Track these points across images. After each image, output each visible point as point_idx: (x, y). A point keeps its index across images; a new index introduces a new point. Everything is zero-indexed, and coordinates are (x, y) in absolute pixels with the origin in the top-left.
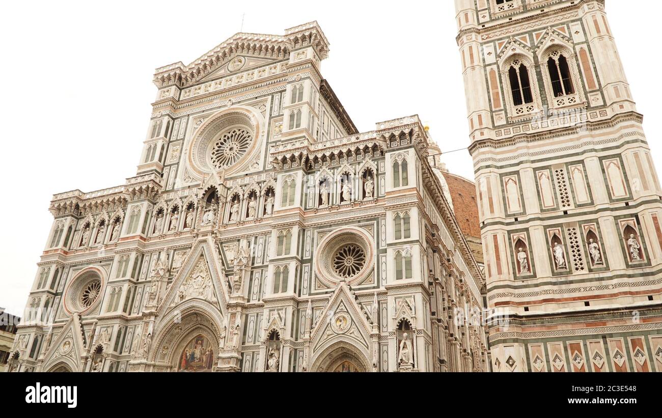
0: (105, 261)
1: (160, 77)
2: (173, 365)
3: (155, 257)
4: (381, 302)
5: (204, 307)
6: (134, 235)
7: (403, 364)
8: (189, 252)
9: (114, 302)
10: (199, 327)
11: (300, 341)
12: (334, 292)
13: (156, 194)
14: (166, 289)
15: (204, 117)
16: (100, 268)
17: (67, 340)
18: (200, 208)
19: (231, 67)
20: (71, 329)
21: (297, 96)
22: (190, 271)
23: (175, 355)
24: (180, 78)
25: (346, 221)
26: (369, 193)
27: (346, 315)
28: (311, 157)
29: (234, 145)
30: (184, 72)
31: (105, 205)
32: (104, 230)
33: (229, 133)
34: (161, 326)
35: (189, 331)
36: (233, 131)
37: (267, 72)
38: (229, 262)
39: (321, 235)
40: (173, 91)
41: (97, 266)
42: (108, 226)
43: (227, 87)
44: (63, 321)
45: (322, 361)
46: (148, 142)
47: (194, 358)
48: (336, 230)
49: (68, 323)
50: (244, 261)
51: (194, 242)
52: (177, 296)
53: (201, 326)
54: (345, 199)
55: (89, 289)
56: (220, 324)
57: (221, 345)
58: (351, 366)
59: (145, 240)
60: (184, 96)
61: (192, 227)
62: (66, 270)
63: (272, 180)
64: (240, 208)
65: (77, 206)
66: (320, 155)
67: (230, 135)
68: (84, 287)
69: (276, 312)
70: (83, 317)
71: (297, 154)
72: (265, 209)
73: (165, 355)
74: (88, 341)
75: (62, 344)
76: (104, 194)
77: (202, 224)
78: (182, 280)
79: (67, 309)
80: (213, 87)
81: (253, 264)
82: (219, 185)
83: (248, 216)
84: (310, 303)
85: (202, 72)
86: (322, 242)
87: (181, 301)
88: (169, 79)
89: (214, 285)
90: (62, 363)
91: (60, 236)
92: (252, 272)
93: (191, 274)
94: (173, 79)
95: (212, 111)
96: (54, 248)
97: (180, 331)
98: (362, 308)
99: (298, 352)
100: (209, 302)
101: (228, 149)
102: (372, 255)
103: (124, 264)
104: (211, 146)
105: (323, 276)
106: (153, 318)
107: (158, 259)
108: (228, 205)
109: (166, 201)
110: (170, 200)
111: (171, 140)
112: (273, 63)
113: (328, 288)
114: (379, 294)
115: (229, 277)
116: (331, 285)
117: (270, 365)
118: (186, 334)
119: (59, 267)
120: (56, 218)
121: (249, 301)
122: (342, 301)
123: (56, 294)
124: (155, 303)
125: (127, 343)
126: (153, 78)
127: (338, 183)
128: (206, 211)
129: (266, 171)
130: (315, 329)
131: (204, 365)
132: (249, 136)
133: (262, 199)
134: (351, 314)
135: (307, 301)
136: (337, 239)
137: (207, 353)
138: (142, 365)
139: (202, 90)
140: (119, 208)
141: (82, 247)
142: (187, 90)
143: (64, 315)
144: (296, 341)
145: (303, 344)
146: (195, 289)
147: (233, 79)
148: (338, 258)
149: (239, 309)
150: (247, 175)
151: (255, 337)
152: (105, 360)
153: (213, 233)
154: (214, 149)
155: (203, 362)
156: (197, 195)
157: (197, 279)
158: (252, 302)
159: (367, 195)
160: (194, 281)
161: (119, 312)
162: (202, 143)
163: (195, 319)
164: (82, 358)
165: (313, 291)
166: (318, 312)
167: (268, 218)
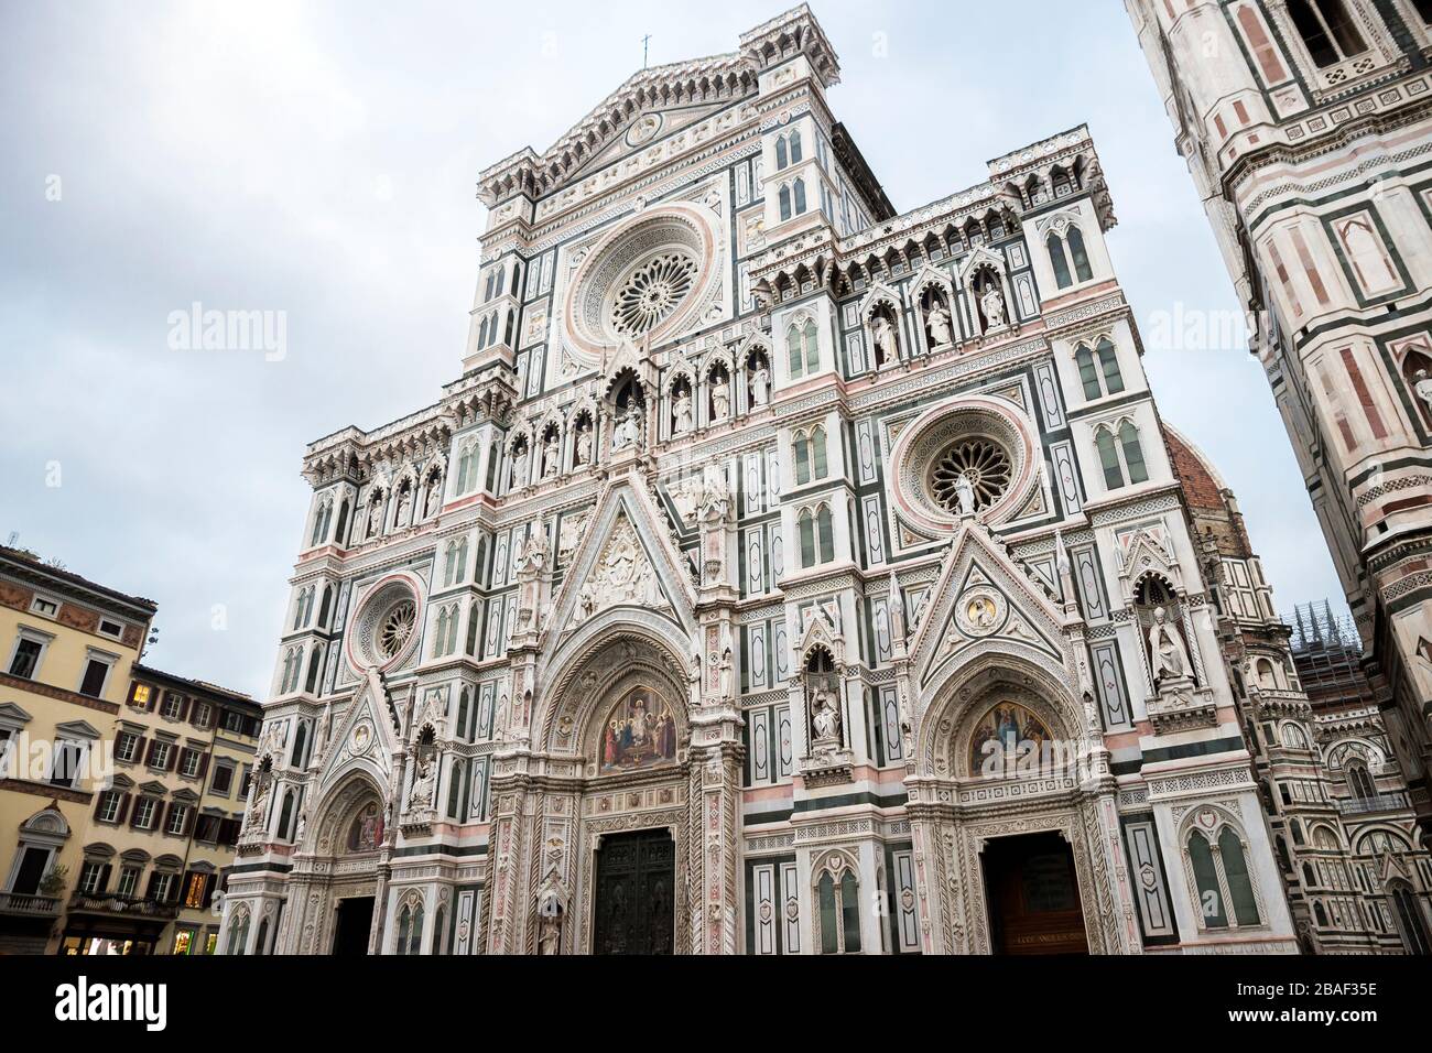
0: (419, 559)
1: (490, 184)
2: (586, 756)
3: (519, 535)
4: (1073, 550)
5: (642, 622)
6: (471, 494)
7: (1169, 682)
8: (592, 511)
9: (447, 635)
10: (634, 670)
11: (881, 667)
12: (950, 545)
13: (507, 409)
14: (552, 595)
15: (589, 244)
16: (411, 575)
17: (360, 725)
18: (604, 419)
19: (634, 137)
20: (366, 701)
21: (789, 153)
22: (599, 552)
23: (589, 735)
24: (531, 181)
25: (952, 387)
26: (995, 318)
27: (990, 593)
28: (844, 266)
29: (658, 287)
30: (538, 168)
31: (408, 450)
32: (410, 500)
33: (645, 267)
34: (552, 675)
35: (613, 680)
36: (653, 261)
37: (713, 129)
38: (685, 520)
39: (895, 429)
40: (518, 207)
41: (404, 571)
42: (416, 490)
43: (631, 175)
44: (349, 689)
45: (947, 705)
46: (479, 310)
47: (633, 738)
48: (929, 411)
49: (359, 691)
50: (722, 510)
51: (602, 489)
52: (578, 606)
53: (639, 667)
54: (938, 340)
55: (394, 621)
56: (684, 653)
57: (695, 698)
58: (1016, 711)
59: (494, 503)
60: (543, 212)
61: (593, 461)
62: (345, 588)
63: (759, 333)
64: (694, 404)
65: (354, 461)
66: (862, 259)
67: (647, 272)
68: (383, 619)
69: (816, 607)
70: (387, 676)
71: (810, 262)
72: (751, 397)
73: (567, 735)
74: (403, 721)
75: (353, 734)
76: (404, 428)
77: (613, 450)
78: (584, 573)
79: (355, 664)
80: (600, 183)
81: (741, 515)
82: (641, 362)
83: (712, 416)
84: (893, 579)
85: (573, 160)
86: (899, 442)
87: (587, 615)
88: (509, 184)
89: (657, 572)
90: (357, 770)
91: (328, 520)
92: (741, 535)
93: (603, 556)
94: (516, 183)
95: (605, 228)
96: (318, 546)
97: (592, 681)
98: (1028, 572)
99: (881, 693)
100: (652, 610)
101: (648, 297)
102: (1029, 449)
103: (457, 556)
104: (612, 300)
105: (915, 514)
106: (530, 659)
107: (528, 535)
108: (666, 403)
109: (531, 420)
110: (538, 417)
111: (526, 300)
112: (722, 110)
113: (933, 540)
114: (1066, 533)
115: (690, 551)
116: (940, 532)
117: (819, 728)
118: (607, 687)
119: (331, 581)
120: (316, 490)
121: (742, 595)
122: (974, 563)
123: (332, 637)
124: (531, 626)
125: (483, 718)
126: (476, 190)
127: (916, 311)
128: (619, 422)
129: (741, 318)
130: (918, 635)
131: (656, 751)
132: (689, 265)
133: (742, 377)
134: (1004, 589)
135: (887, 577)
136: (935, 430)
137: (660, 724)
138: (520, 759)
139: (579, 193)
140: (436, 451)
141: (371, 539)
142: (547, 201)
143: (351, 675)
144: (871, 668)
145: (892, 673)
146: (616, 586)
147: (641, 160)
148: (942, 476)
149: (725, 614)
150: (698, 334)
151: (770, 672)
152: (442, 755)
153: (639, 464)
154: (617, 304)
155: (652, 744)
156: (594, 396)
157: (617, 566)
158: (750, 598)
159: (991, 322)
160: (610, 570)
161: (460, 654)
162: (591, 294)
163: (624, 653)
164: (394, 757)
165: (896, 553)
166: (916, 597)
167: (761, 412)
